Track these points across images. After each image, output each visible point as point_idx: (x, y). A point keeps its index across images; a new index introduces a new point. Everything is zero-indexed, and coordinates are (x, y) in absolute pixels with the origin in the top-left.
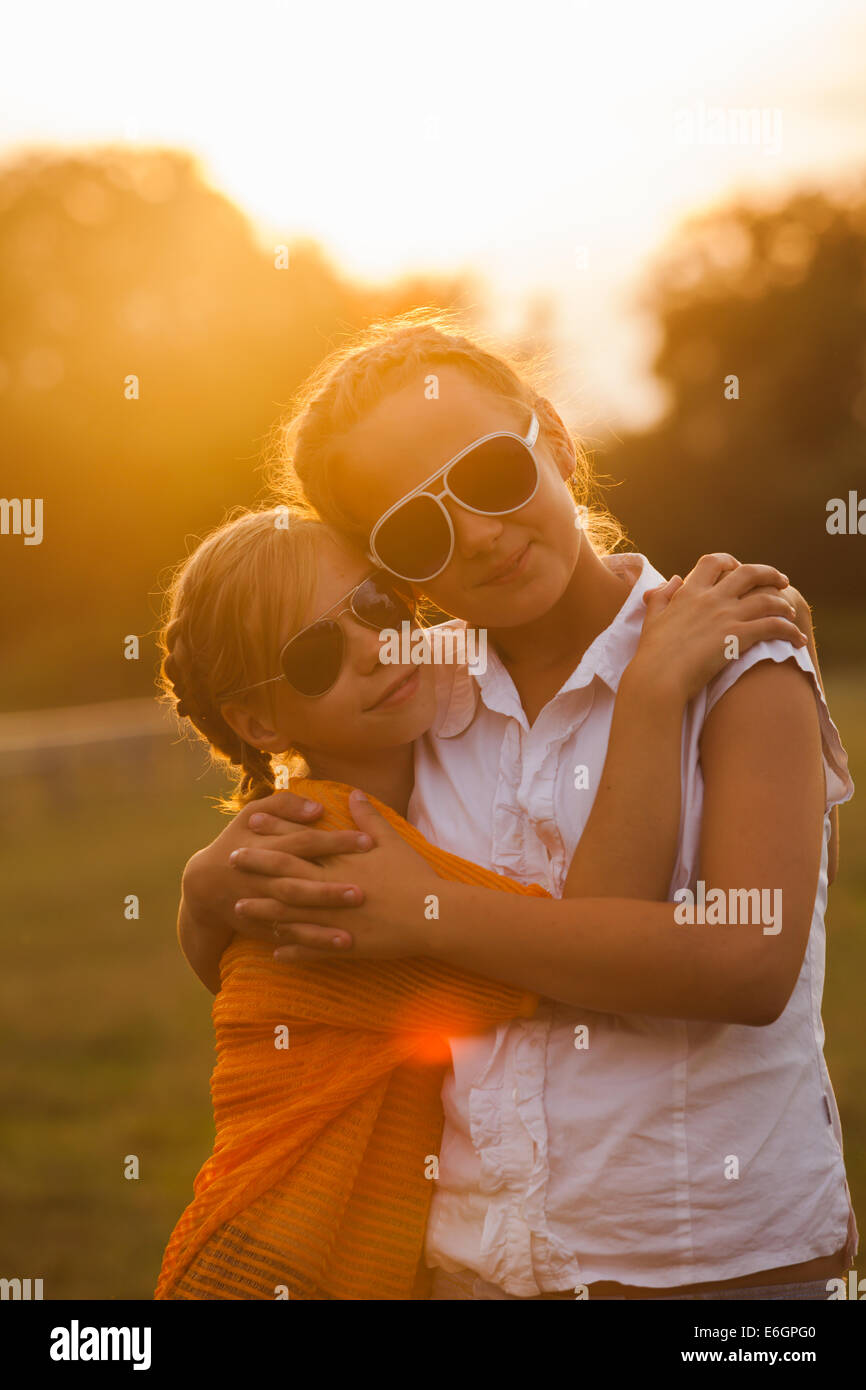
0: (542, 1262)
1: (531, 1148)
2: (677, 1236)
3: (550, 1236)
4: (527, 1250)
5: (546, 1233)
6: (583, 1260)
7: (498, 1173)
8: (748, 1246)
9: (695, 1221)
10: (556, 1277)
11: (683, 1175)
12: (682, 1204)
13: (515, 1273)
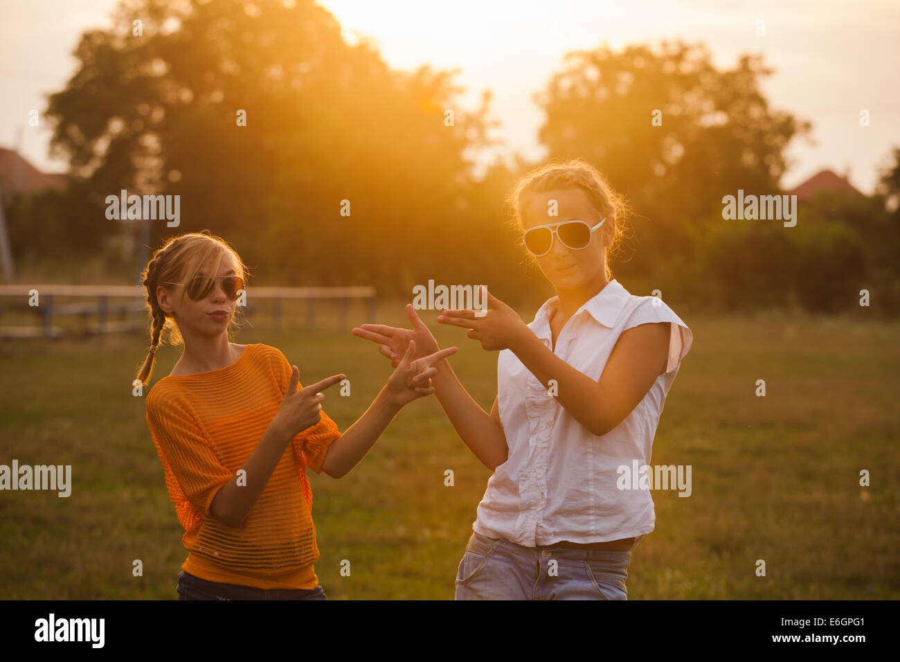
0: (540, 535)
1: (541, 494)
2: (590, 526)
3: (544, 526)
4: (535, 530)
5: (542, 524)
6: (555, 534)
7: (527, 503)
8: (616, 530)
9: (596, 520)
10: (545, 540)
11: (592, 504)
12: (592, 514)
13: (527, 538)
